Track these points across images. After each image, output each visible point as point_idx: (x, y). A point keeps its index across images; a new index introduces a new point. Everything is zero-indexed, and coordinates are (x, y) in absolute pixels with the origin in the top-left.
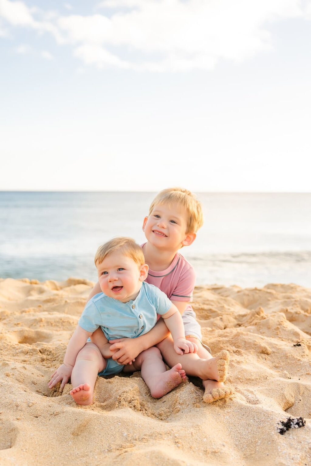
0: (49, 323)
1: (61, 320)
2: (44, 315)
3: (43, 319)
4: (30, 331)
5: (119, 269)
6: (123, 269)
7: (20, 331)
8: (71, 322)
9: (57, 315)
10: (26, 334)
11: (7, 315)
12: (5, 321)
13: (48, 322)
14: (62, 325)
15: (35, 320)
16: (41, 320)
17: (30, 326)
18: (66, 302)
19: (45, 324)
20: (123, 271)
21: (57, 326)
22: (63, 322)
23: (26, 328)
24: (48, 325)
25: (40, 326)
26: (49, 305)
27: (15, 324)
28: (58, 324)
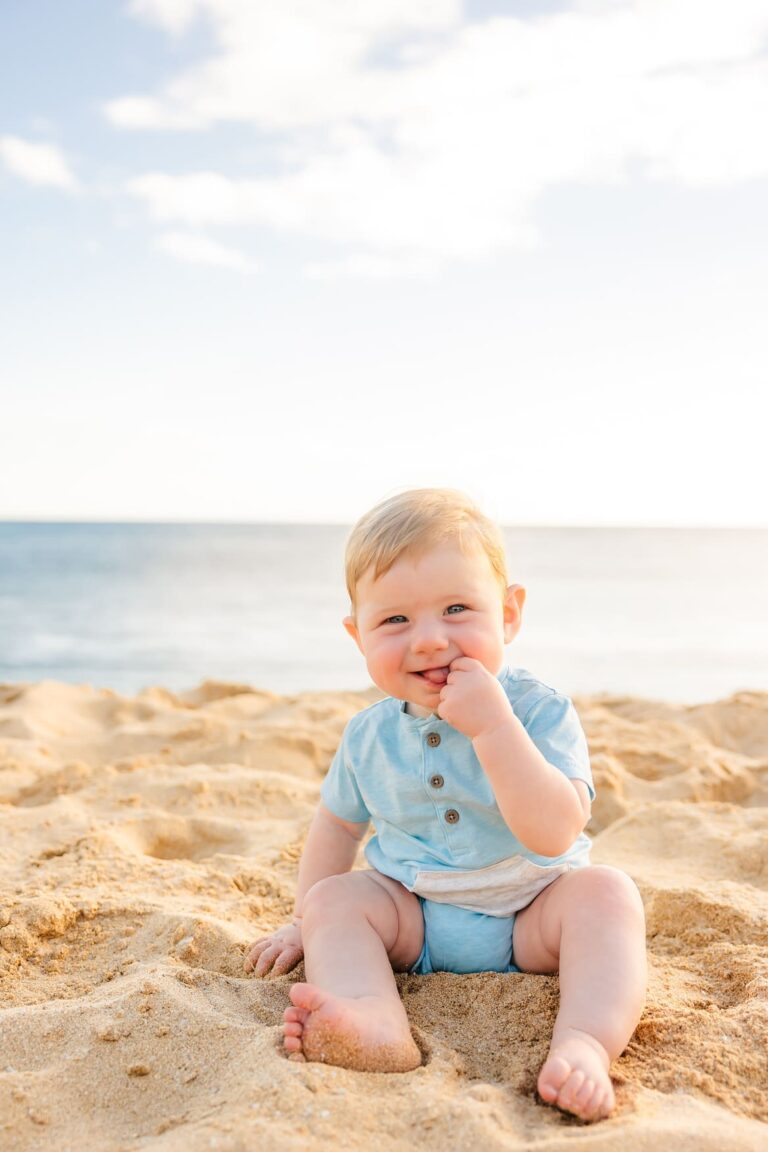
0: (225, 798)
1: (258, 786)
2: (200, 773)
3: (206, 786)
4: (175, 823)
5: (450, 609)
6: (463, 607)
7: (145, 821)
8: (289, 791)
9: (237, 774)
10: (164, 830)
11: (84, 777)
12: (84, 793)
13: (220, 795)
14: (264, 801)
15: (182, 788)
16: (198, 789)
17: (172, 805)
18: (242, 738)
19: (215, 801)
20: (465, 614)
21: (249, 805)
22: (265, 792)
23: (161, 813)
24: (222, 802)
25: (201, 806)
26: (191, 747)
27: (122, 802)
28: (251, 800)
